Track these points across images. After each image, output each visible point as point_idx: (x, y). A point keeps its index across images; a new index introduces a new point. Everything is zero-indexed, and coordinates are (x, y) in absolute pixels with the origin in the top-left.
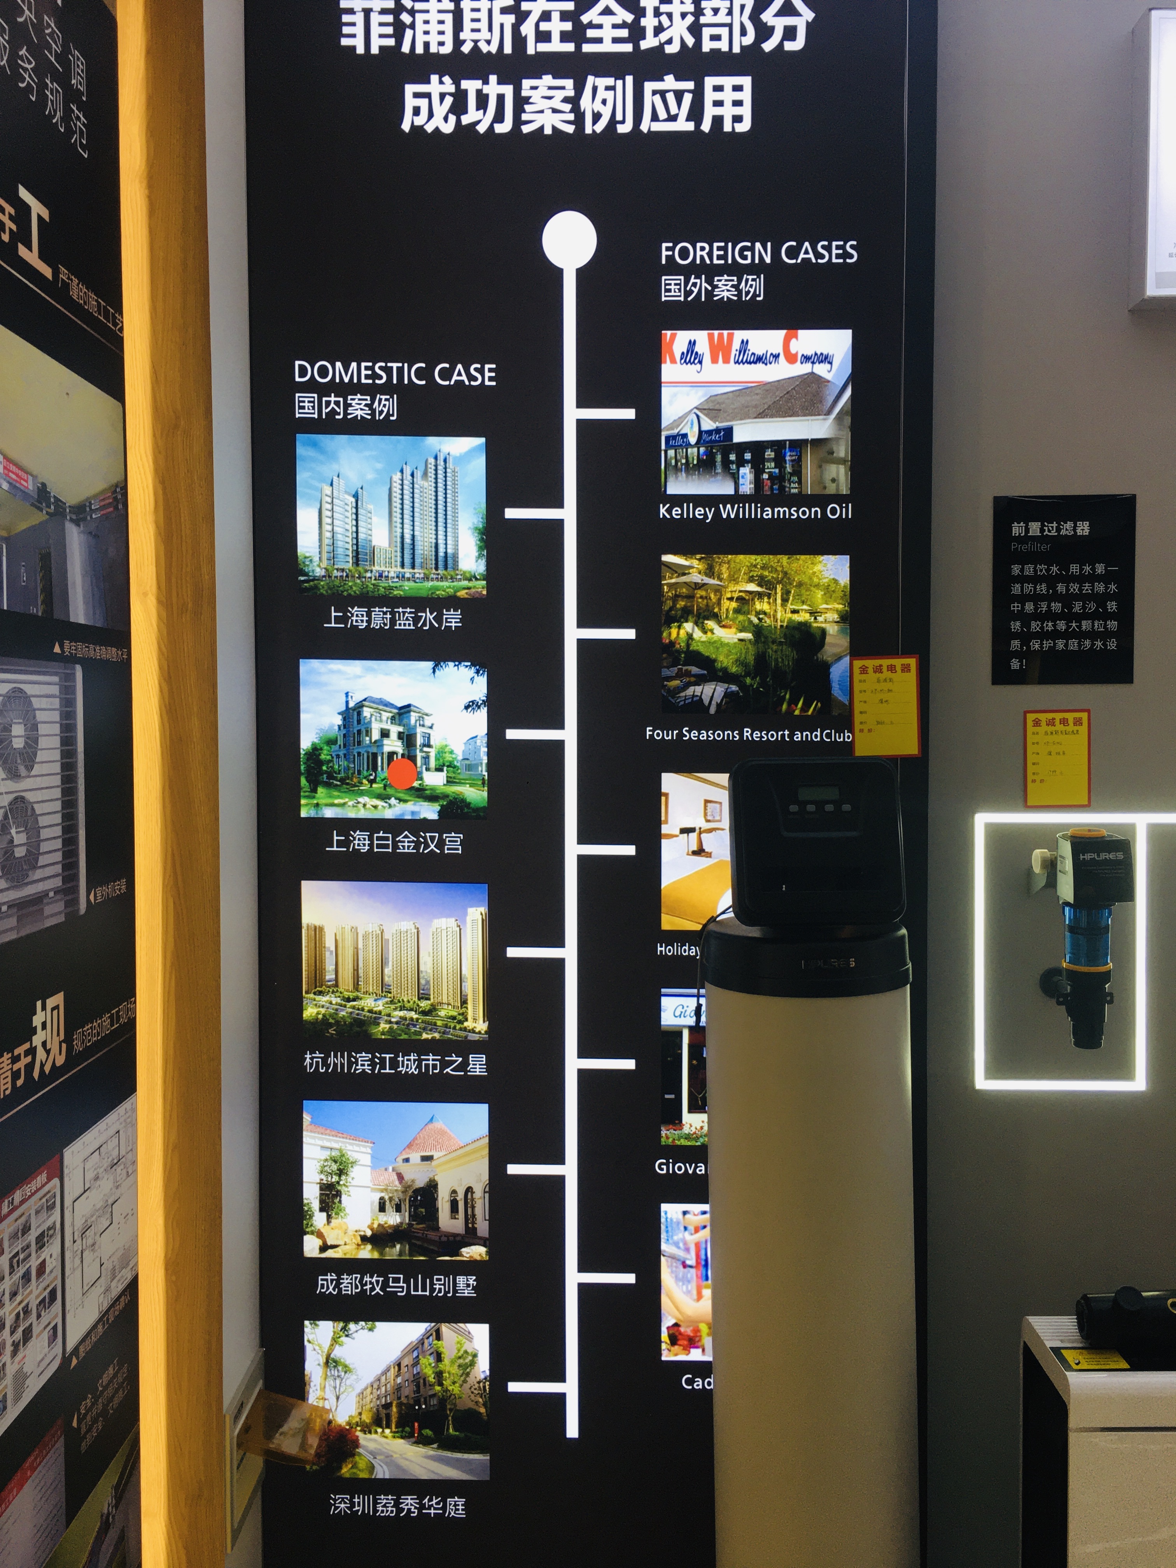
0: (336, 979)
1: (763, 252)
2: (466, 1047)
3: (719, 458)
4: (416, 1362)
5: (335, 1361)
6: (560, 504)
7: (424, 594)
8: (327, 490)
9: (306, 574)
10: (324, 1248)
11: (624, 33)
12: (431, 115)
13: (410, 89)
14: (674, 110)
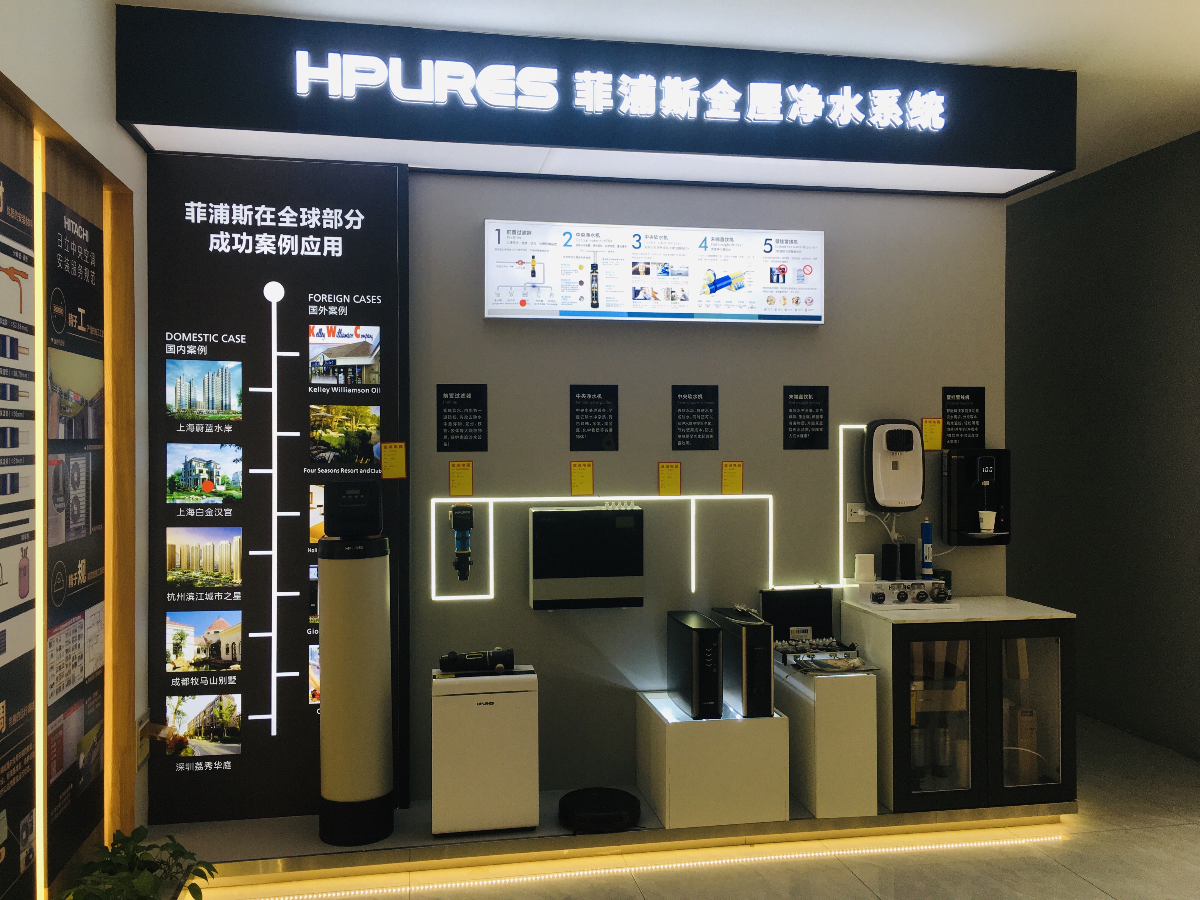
0: (181, 565)
1: (347, 299)
2: (233, 589)
3: (331, 370)
4: (212, 710)
5: (179, 712)
6: (270, 386)
7: (217, 419)
8: (179, 380)
9: (170, 412)
10: (175, 668)
11: (294, 220)
12: (221, 246)
13: (212, 236)
14: (313, 248)
